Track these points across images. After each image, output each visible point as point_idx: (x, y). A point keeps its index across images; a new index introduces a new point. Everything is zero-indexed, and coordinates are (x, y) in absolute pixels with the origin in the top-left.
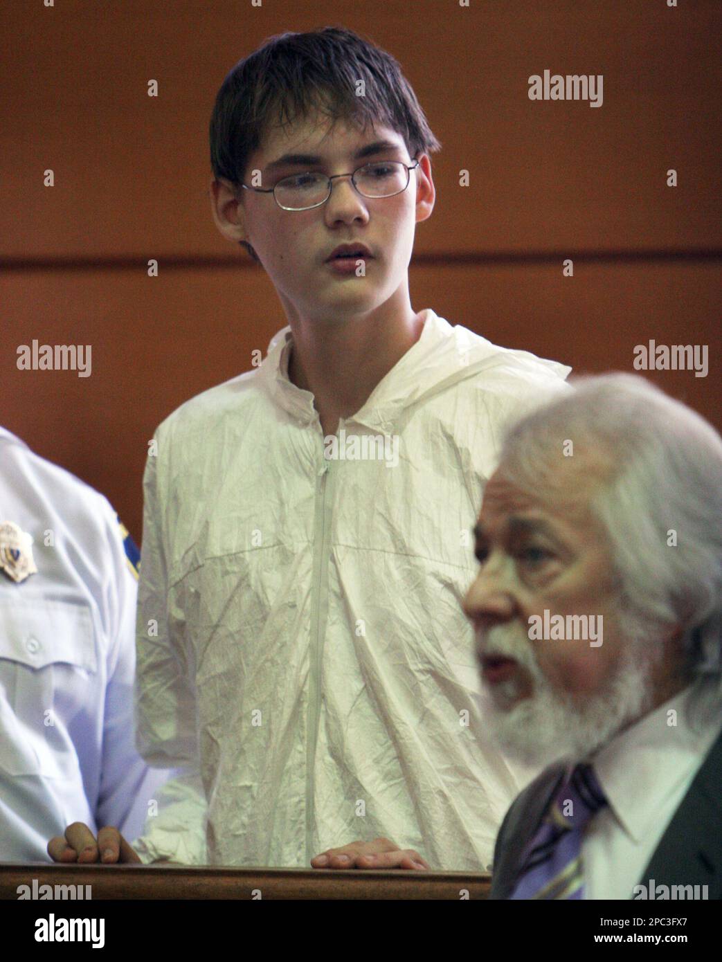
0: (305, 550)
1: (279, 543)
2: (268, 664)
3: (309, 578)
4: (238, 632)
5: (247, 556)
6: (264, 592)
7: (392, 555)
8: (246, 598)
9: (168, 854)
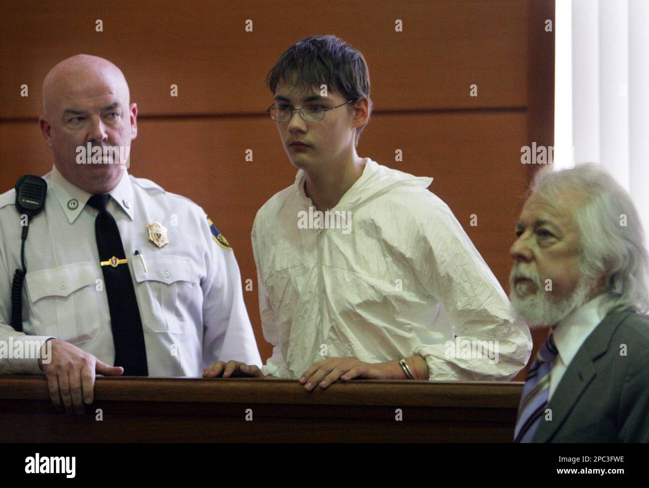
0: (314, 267)
1: (302, 264)
2: (300, 318)
3: (316, 279)
4: (289, 303)
5: (290, 270)
6: (297, 287)
7: (346, 271)
8: (290, 289)
9: (272, 373)
